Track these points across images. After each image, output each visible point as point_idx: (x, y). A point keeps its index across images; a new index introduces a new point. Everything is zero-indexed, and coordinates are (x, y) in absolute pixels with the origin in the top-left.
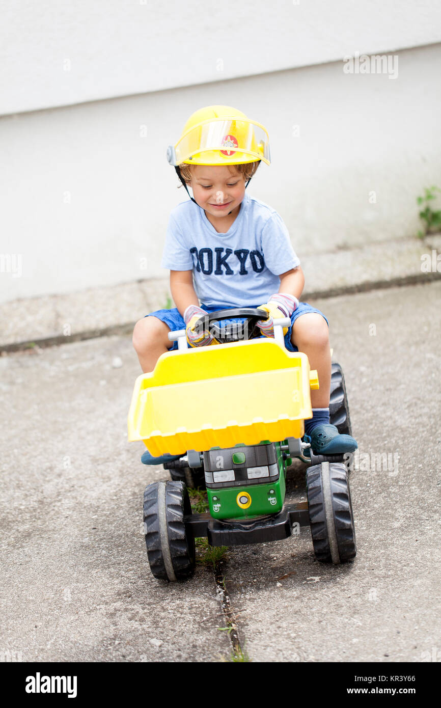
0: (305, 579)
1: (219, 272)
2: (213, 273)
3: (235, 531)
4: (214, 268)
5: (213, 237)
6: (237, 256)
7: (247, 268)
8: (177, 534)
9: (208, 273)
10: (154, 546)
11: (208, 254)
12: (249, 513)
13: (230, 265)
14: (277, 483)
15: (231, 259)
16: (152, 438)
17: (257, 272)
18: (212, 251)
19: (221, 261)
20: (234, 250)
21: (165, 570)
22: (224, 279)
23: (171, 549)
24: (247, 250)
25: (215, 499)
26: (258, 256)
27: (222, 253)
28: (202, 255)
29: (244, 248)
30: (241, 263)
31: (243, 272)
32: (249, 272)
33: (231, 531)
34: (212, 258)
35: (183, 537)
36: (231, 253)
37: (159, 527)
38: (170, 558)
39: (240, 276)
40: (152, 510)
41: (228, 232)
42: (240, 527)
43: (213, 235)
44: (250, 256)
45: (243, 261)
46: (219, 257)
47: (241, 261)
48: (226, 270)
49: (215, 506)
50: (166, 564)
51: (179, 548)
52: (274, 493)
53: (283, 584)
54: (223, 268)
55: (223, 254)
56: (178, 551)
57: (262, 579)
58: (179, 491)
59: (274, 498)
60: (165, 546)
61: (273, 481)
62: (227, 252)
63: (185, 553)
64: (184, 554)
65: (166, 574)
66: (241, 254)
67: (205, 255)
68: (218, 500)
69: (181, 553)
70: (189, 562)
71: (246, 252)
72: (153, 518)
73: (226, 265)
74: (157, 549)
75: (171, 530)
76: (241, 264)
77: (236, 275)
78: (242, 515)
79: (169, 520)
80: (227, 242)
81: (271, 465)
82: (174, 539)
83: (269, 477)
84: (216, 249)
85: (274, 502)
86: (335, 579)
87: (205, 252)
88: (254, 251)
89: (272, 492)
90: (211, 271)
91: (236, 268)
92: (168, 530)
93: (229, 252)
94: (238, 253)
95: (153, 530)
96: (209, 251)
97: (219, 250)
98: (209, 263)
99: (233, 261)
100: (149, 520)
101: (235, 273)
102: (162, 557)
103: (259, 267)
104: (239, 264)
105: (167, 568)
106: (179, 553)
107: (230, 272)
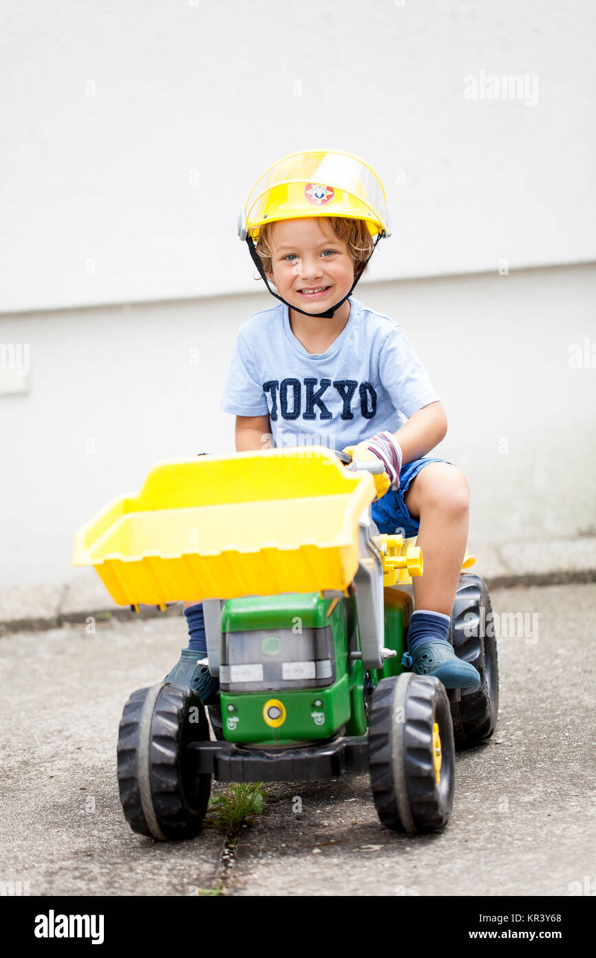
0: (359, 847)
1: (310, 415)
2: (301, 416)
3: (252, 759)
4: (303, 409)
5: (302, 361)
6: (338, 389)
7: (354, 408)
8: (163, 754)
9: (293, 416)
10: (127, 771)
11: (294, 388)
12: (280, 735)
13: (326, 404)
14: (328, 691)
15: (329, 395)
16: (107, 562)
17: (367, 418)
18: (300, 384)
19: (313, 399)
20: (333, 380)
21: (142, 813)
22: (316, 425)
23: (151, 778)
24: (355, 382)
25: (231, 708)
26: (370, 392)
27: (315, 386)
28: (286, 389)
29: (349, 379)
30: (345, 401)
31: (347, 415)
32: (355, 416)
33: (246, 759)
34: (299, 393)
35: (172, 762)
36: (329, 385)
37: (137, 742)
38: (150, 793)
39: (342, 422)
40: (132, 718)
41: (327, 352)
42: (262, 755)
43: (303, 358)
44: (360, 390)
45: (347, 398)
46: (310, 392)
47: (343, 398)
48: (321, 412)
49: (230, 719)
50: (143, 803)
51: (164, 779)
52: (322, 705)
53: (323, 851)
54: (317, 410)
55: (317, 388)
56: (162, 782)
57: (295, 845)
58: (181, 696)
59: (321, 714)
60: (144, 772)
61: (321, 687)
62: (322, 384)
63: (174, 787)
64: (172, 789)
65: (145, 821)
66: (345, 388)
67: (290, 388)
68: (236, 710)
69: (167, 786)
70: (180, 803)
71: (352, 385)
72: (131, 727)
73: (321, 405)
74: (131, 775)
75: (155, 748)
76: (344, 403)
77: (336, 418)
78: (269, 738)
79: (154, 733)
80: (324, 369)
81: (319, 660)
82: (158, 761)
83: (316, 679)
84: (305, 379)
85: (320, 719)
86: (403, 849)
87: (290, 384)
88: (366, 383)
89: (318, 703)
90: (298, 414)
91: (336, 408)
92: (150, 748)
93: (325, 384)
94: (340, 386)
95: (129, 746)
96: (296, 384)
97: (310, 382)
98: (295, 401)
99: (331, 397)
100: (127, 730)
101: (334, 416)
102: (138, 789)
103: (370, 410)
104: (342, 403)
105: (146, 810)
106: (164, 786)
107: (326, 415)
